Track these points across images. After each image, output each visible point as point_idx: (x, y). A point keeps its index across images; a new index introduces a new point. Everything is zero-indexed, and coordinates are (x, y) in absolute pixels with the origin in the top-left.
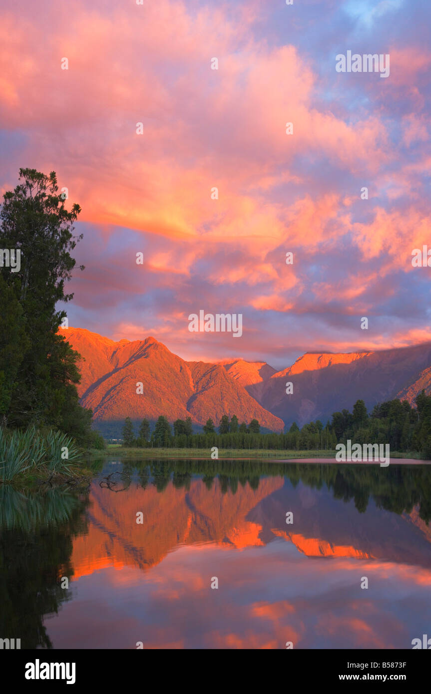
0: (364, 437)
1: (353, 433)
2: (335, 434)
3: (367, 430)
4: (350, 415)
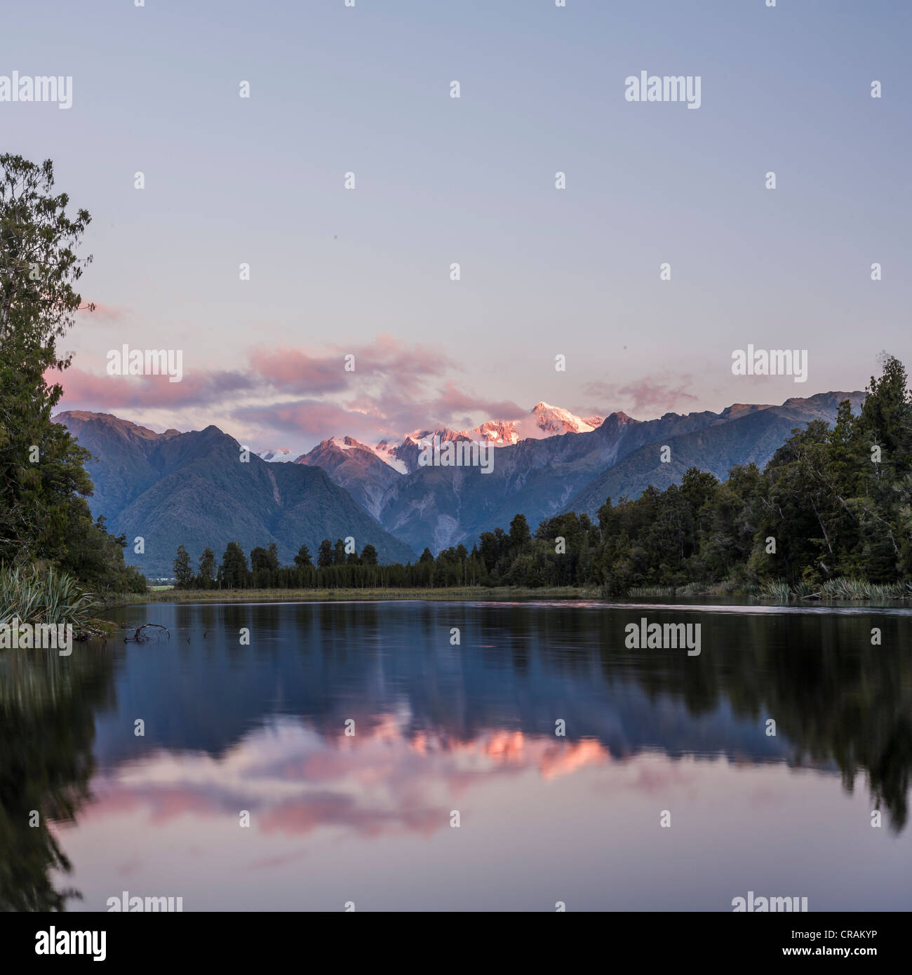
0: (524, 567)
1: (510, 561)
2: (484, 564)
3: (530, 557)
4: (506, 537)
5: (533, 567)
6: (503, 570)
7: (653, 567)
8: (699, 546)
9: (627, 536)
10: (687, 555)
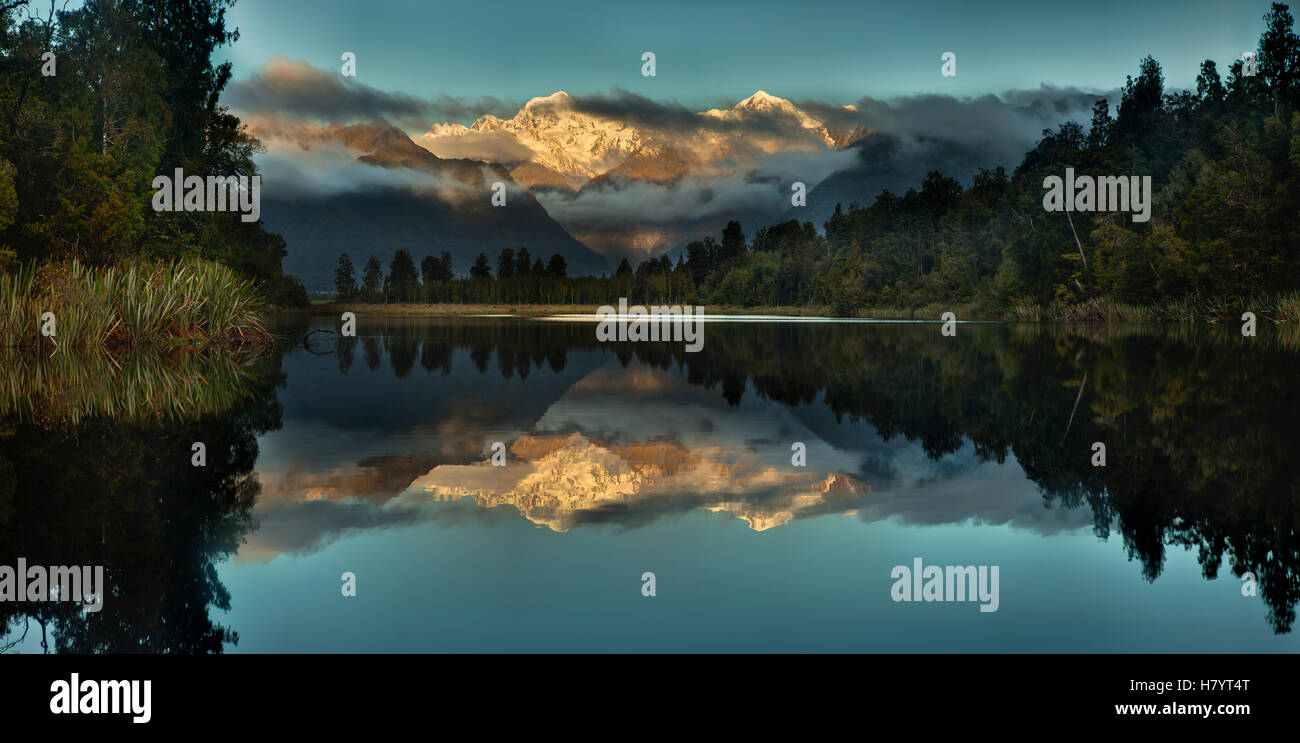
0: (738, 282)
1: (722, 275)
2: (691, 278)
3: (745, 272)
4: (716, 246)
5: (748, 283)
6: (713, 285)
7: (889, 284)
8: (940, 261)
9: (858, 247)
10: (927, 270)
